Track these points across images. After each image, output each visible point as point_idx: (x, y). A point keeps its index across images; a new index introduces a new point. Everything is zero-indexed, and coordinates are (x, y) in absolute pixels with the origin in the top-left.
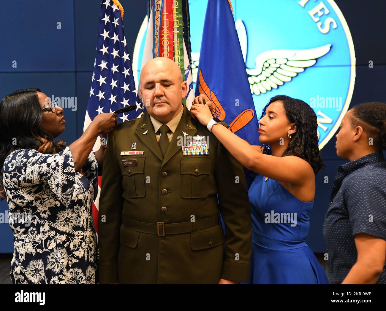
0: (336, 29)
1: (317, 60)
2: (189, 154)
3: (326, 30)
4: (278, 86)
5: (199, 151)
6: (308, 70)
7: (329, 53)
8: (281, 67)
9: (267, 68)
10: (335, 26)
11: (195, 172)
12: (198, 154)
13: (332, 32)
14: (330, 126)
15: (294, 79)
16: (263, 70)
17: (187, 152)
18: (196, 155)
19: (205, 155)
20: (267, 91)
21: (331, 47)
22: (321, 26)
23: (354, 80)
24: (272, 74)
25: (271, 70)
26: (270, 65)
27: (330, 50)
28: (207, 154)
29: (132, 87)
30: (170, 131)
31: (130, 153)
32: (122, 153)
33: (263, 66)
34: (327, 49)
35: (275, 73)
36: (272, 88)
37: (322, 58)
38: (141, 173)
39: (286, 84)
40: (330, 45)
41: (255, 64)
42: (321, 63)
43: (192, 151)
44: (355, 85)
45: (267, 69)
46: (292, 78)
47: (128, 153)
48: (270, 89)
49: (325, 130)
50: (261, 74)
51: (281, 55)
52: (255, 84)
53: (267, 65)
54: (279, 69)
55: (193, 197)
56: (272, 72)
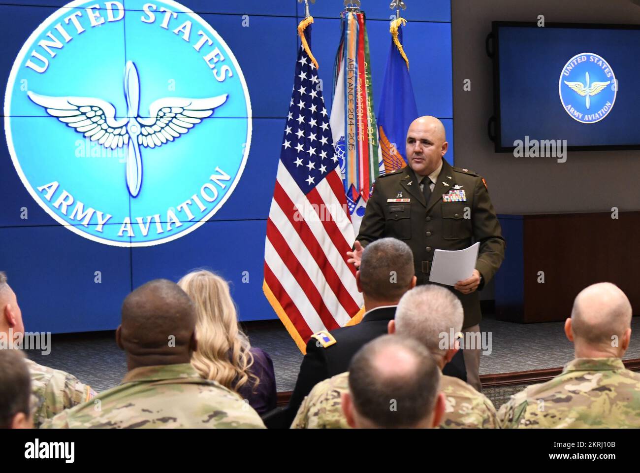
0: (231, 77)
1: (213, 110)
2: (449, 201)
3: (222, 78)
4: (174, 138)
5: (458, 199)
6: (204, 121)
7: (227, 103)
8: (177, 117)
9: (161, 117)
10: (230, 74)
11: (455, 217)
12: (457, 201)
13: (228, 80)
14: (229, 183)
15: (190, 130)
16: (157, 120)
17: (447, 199)
18: (455, 202)
19: (463, 201)
20: (162, 143)
21: (227, 97)
22: (217, 73)
23: (251, 134)
24: (167, 125)
25: (165, 120)
26: (165, 113)
27: (226, 100)
28: (465, 200)
29: (330, 140)
30: (431, 182)
31: (397, 200)
32: (389, 200)
33: (158, 115)
34: (223, 99)
35: (171, 124)
36: (167, 140)
37: (218, 109)
38: (408, 217)
39: (182, 135)
40: (226, 95)
41: (149, 113)
42: (218, 113)
43: (452, 199)
44: (252, 139)
45: (161, 119)
46: (188, 129)
47: (394, 200)
48: (165, 141)
49: (223, 187)
50: (155, 124)
51: (177, 103)
52: (149, 136)
53: (161, 114)
54: (174, 119)
55: (453, 239)
56: (167, 122)
